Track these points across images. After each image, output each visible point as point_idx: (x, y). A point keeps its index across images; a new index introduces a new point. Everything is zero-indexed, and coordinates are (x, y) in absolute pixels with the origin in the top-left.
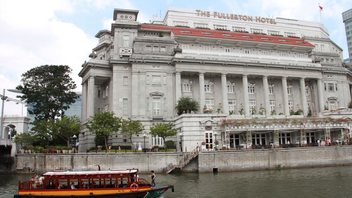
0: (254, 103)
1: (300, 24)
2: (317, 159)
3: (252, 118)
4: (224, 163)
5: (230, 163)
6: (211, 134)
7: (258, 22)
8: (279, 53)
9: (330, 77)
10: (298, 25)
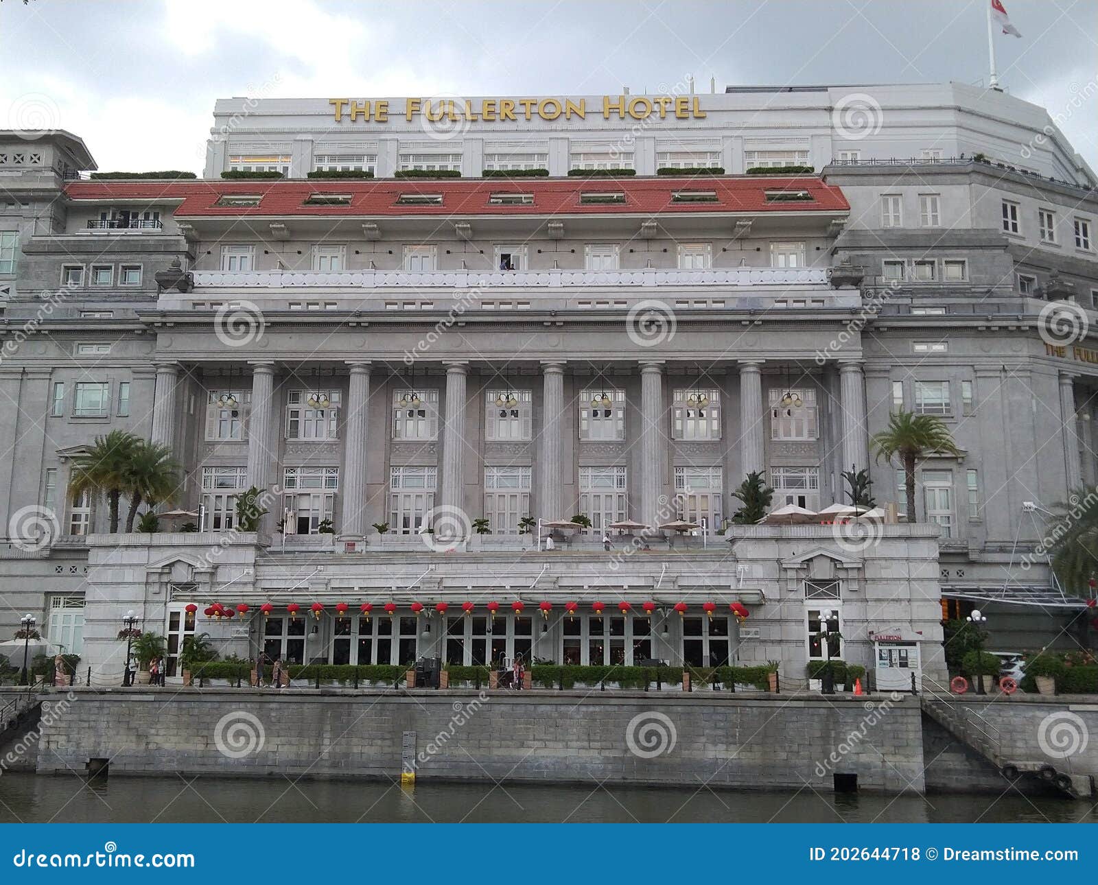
2: (546, 747)
4: (134, 738)
5: (158, 739)
7: (615, 122)
8: (668, 256)
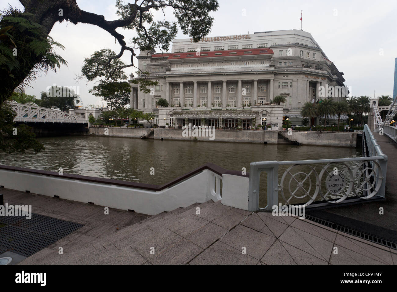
0: (220, 99)
1: (273, 35)
3: (212, 109)
4: (166, 135)
5: (170, 136)
6: (173, 119)
7: (235, 40)
8: (243, 62)
9: (285, 77)
10: (272, 36)
